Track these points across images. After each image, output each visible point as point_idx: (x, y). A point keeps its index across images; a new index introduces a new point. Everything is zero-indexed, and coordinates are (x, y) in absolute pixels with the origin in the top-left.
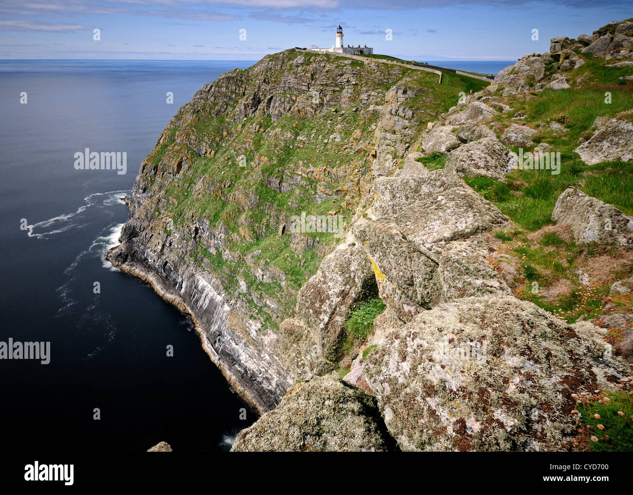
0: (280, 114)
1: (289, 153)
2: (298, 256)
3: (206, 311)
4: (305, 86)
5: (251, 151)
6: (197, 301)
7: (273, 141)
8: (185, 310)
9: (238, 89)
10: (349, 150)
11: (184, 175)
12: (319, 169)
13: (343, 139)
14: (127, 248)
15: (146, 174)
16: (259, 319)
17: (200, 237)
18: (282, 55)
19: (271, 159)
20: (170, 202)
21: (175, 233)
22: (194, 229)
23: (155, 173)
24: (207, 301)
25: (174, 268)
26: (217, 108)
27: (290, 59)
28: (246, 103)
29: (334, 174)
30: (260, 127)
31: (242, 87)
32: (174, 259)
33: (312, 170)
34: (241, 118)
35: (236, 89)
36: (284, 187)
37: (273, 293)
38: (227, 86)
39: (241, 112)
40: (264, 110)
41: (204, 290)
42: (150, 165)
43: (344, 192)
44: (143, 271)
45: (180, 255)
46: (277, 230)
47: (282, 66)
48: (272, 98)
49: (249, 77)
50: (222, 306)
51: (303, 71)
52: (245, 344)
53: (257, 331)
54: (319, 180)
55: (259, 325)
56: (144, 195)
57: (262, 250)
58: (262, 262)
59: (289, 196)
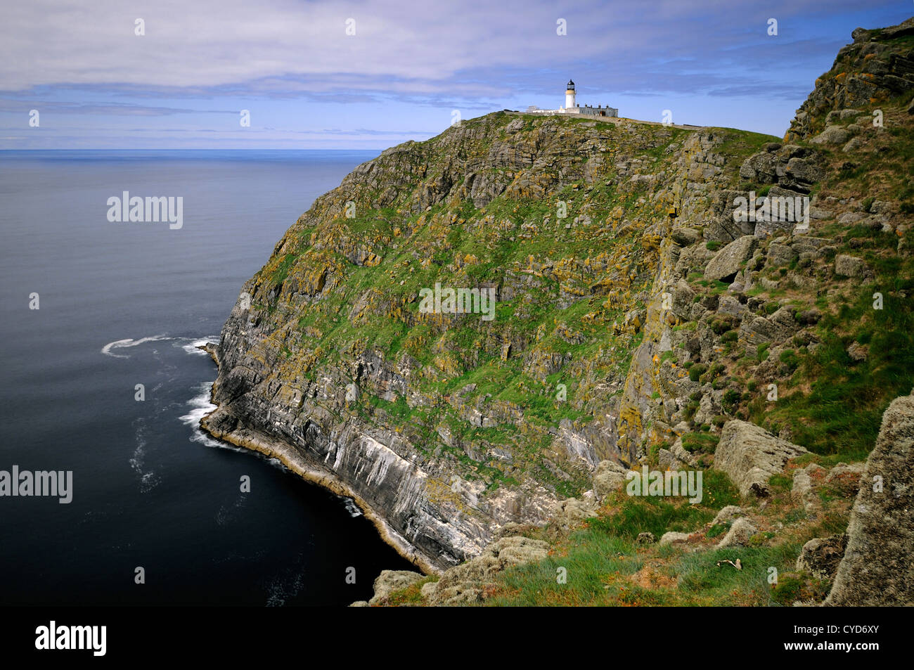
0: (488, 198)
1: (509, 247)
2: (539, 382)
3: (382, 487)
4: (527, 157)
5: (446, 250)
6: (365, 474)
7: (481, 233)
8: (342, 492)
9: (415, 168)
10: (606, 234)
11: (332, 294)
12: (562, 262)
13: (594, 221)
14: (235, 410)
15: (261, 298)
16: (482, 478)
17: (366, 379)
18: (485, 120)
19: (481, 257)
20: (309, 335)
21: (322, 376)
22: (357, 367)
23: (277, 296)
24: (384, 472)
25: (322, 429)
26: (382, 195)
27: (498, 125)
28: (432, 185)
29: (587, 267)
30: (459, 216)
31: (420, 165)
32: (323, 416)
33: (550, 266)
34: (423, 207)
35: (412, 168)
36: (505, 293)
37: (504, 438)
38: (398, 165)
39: (422, 199)
40: (463, 193)
41: (377, 456)
42: (268, 284)
43: (606, 287)
44: (264, 441)
45: (332, 409)
46: (497, 354)
47: (487, 134)
48: (474, 176)
49: (433, 151)
50: (412, 474)
51: (524, 138)
52: (461, 517)
53: (479, 496)
54: (564, 277)
55: (482, 487)
56: (256, 330)
57: (477, 383)
58: (479, 398)
59: (515, 305)
